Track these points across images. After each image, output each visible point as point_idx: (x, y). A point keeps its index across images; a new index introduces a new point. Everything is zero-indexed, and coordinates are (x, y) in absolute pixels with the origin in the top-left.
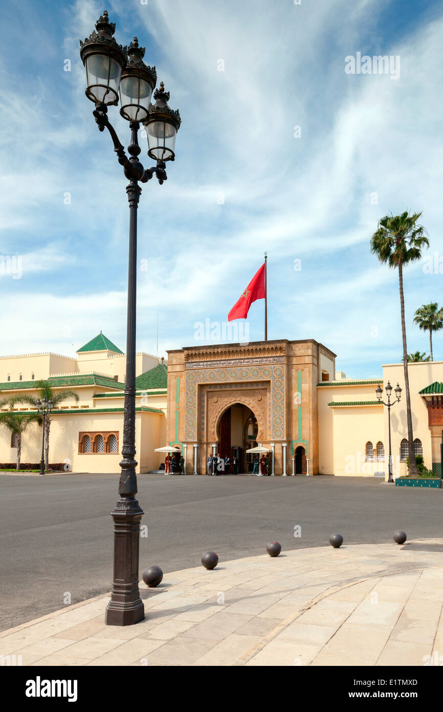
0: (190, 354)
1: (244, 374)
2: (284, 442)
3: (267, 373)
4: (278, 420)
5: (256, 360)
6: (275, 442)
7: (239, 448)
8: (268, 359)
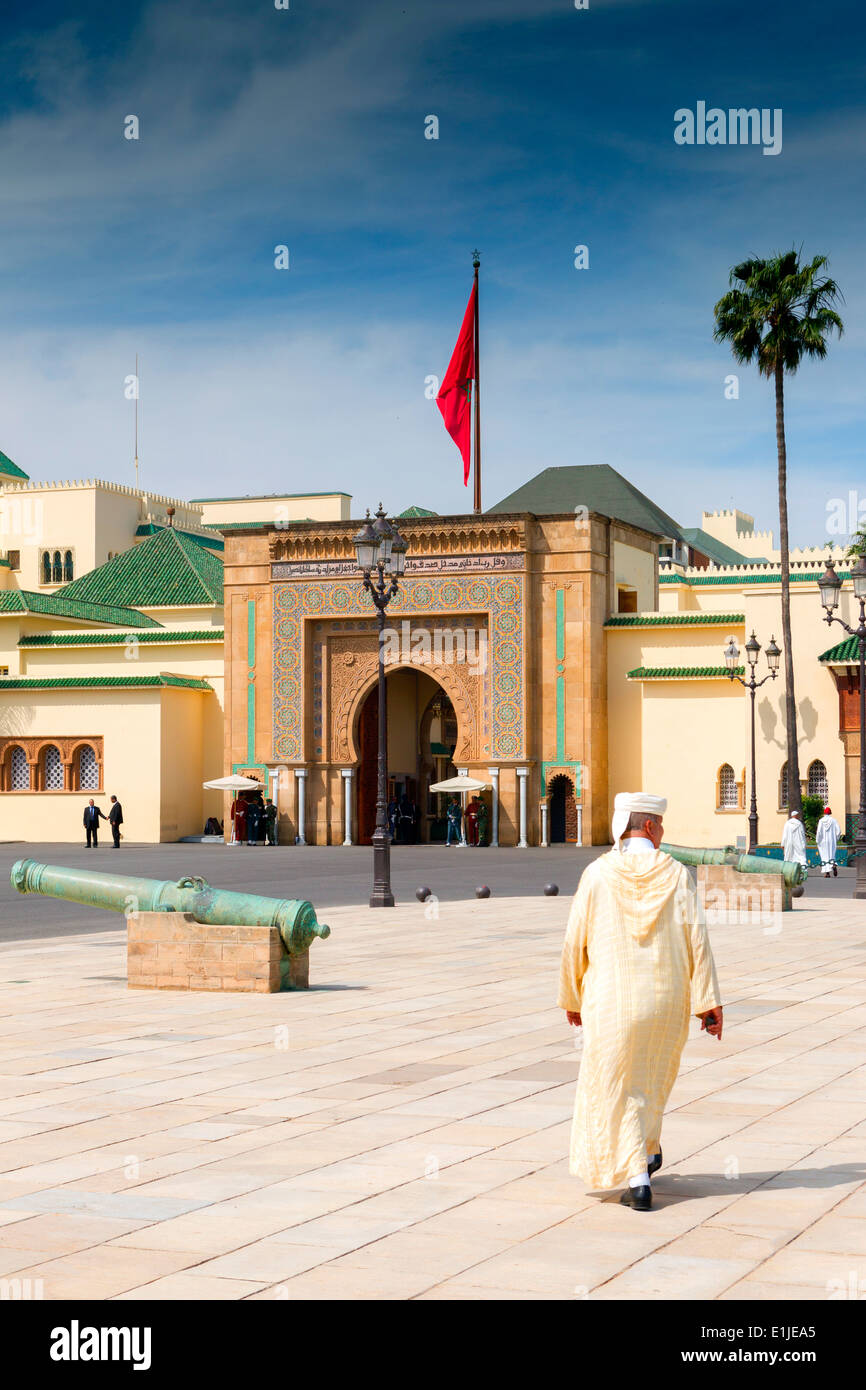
0: (284, 541)
1: (422, 595)
2: (521, 764)
3: (479, 594)
4: (507, 713)
5: (453, 560)
6: (501, 765)
7: (407, 778)
8: (483, 560)
